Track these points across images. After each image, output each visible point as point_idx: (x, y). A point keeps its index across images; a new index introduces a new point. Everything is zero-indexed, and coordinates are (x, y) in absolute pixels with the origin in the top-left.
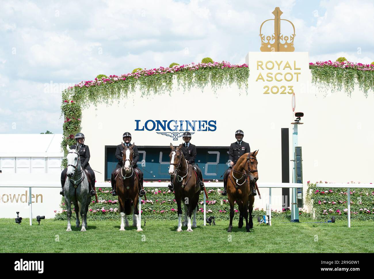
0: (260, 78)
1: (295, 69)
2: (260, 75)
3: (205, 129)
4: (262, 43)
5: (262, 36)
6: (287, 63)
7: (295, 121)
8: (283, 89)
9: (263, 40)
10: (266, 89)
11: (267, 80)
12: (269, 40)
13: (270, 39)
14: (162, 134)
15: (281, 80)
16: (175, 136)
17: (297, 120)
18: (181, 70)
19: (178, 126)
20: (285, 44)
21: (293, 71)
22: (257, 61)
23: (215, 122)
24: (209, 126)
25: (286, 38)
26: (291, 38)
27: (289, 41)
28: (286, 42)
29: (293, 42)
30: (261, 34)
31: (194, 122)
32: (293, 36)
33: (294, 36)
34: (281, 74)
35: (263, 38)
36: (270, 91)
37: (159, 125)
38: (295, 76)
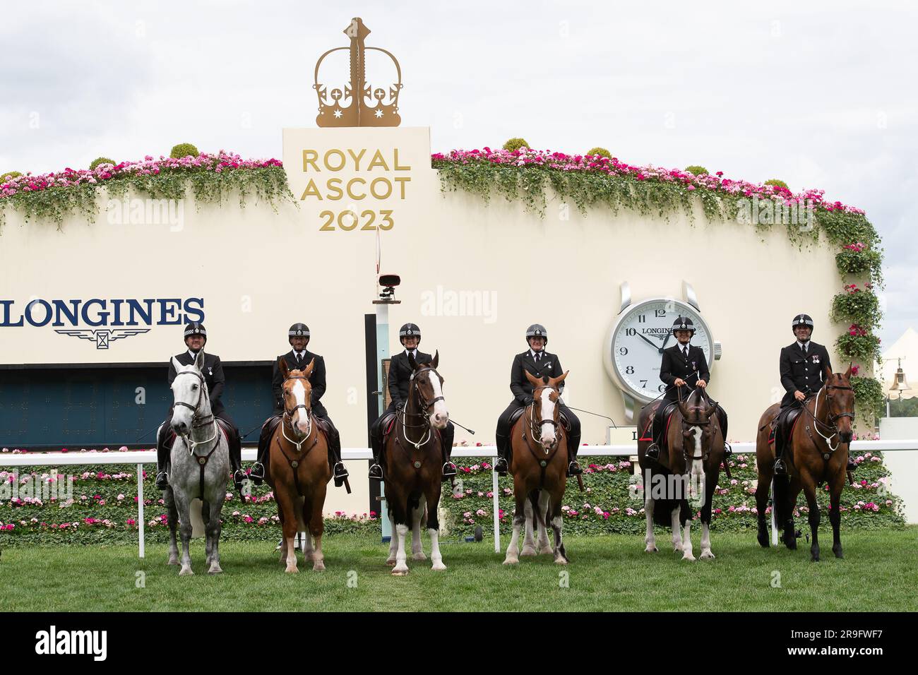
0: (312, 190)
1: (397, 168)
2: (312, 184)
3: (176, 319)
4: (320, 107)
5: (321, 89)
6: (378, 154)
7: (381, 295)
8: (368, 217)
9: (323, 99)
10: (327, 218)
11: (329, 197)
12: (337, 99)
13: (340, 97)
14: (68, 333)
15: (363, 196)
16: (103, 338)
17: (386, 293)
18: (116, 176)
19: (109, 314)
20: (376, 109)
21: (392, 175)
22: (304, 151)
23: (201, 302)
24: (186, 313)
25: (380, 94)
26: (393, 94)
27: (386, 102)
28: (380, 103)
29: (396, 102)
30: (319, 83)
31: (149, 302)
32: (395, 89)
33: (399, 88)
34: (363, 182)
35: (321, 95)
36: (335, 224)
37: (62, 312)
38: (397, 186)
